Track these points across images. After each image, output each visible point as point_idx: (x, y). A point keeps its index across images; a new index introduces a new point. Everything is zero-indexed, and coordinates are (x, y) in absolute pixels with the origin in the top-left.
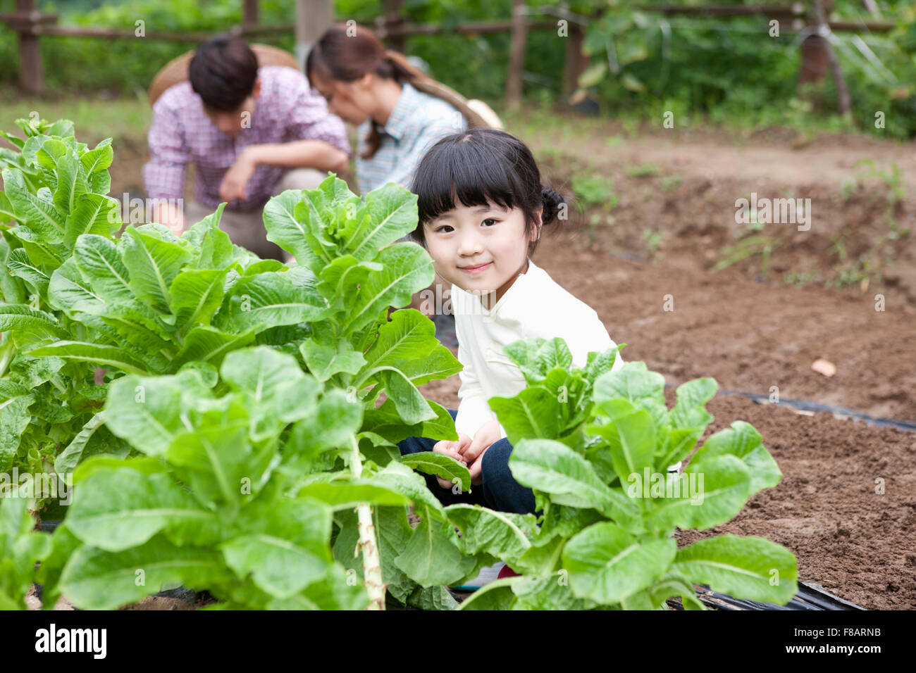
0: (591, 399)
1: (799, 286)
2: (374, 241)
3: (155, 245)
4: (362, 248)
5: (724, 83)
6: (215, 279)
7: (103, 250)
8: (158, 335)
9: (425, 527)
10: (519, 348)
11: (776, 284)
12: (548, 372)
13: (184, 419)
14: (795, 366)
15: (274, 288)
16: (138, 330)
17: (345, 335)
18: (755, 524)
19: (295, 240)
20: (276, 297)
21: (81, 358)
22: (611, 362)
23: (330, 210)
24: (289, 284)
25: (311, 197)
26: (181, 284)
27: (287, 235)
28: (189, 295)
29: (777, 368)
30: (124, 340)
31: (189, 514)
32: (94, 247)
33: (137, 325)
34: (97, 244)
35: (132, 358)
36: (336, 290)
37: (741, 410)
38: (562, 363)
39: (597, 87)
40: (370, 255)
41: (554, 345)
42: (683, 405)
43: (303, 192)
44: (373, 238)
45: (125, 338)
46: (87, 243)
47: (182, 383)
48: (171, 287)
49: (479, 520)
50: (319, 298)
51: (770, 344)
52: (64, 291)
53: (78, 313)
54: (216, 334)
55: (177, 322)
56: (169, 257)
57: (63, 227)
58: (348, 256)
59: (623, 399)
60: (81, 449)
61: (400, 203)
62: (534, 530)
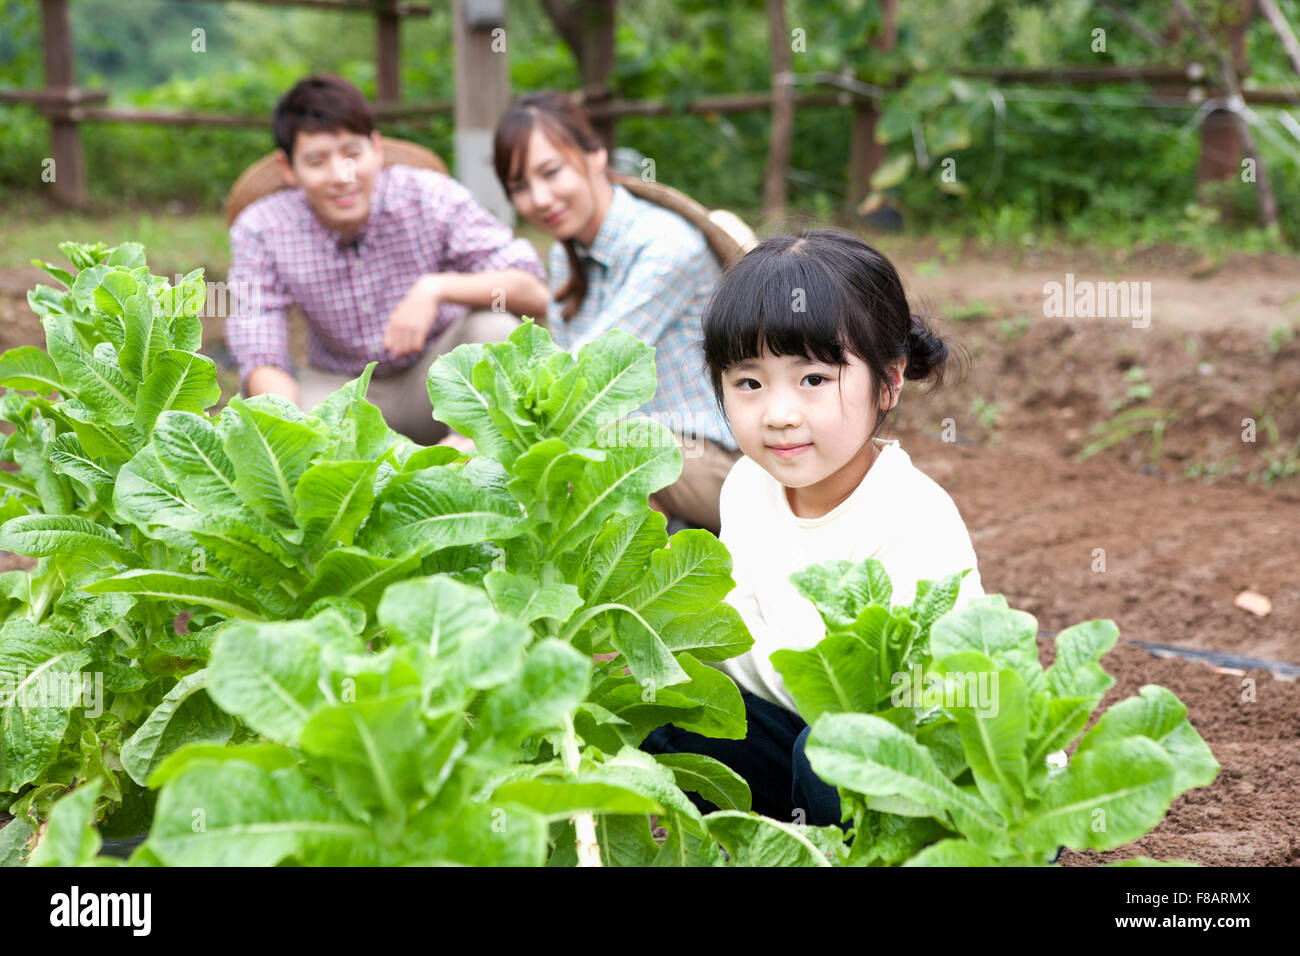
0: (925, 652)
1: (1209, 481)
2: (592, 417)
3: (272, 427)
4: (575, 427)
5: (1086, 182)
6: (362, 475)
7: (195, 434)
8: (277, 560)
9: (675, 845)
10: (813, 575)
11: (1172, 479)
12: (858, 612)
13: (324, 686)
14: (1210, 600)
15: (445, 490)
16: (246, 552)
17: (550, 559)
18: (1162, 840)
19: (474, 418)
20: (448, 504)
21: (162, 595)
22: (952, 595)
23: (527, 372)
24: (467, 484)
25: (498, 353)
26: (311, 483)
27: (463, 411)
28: (323, 500)
29: (1181, 604)
30: (225, 568)
31: (333, 829)
32: (182, 430)
33: (246, 546)
34: (187, 425)
35: (238, 594)
36: (538, 490)
37: (1133, 666)
38: (880, 598)
39: (897, 190)
40: (586, 439)
41: (865, 571)
42: (1066, 659)
43: (484, 347)
44: (590, 412)
45: (228, 565)
46: (171, 424)
47: (319, 632)
48: (296, 488)
49: (757, 835)
50: (512, 504)
51: (1170, 568)
52: (136, 495)
53: (159, 529)
54: (363, 558)
55: (304, 539)
56: (294, 443)
57: (133, 399)
58: (554, 439)
59: (974, 651)
60: (160, 731)
61: (630, 360)
62: (839, 850)
